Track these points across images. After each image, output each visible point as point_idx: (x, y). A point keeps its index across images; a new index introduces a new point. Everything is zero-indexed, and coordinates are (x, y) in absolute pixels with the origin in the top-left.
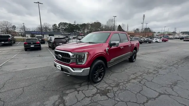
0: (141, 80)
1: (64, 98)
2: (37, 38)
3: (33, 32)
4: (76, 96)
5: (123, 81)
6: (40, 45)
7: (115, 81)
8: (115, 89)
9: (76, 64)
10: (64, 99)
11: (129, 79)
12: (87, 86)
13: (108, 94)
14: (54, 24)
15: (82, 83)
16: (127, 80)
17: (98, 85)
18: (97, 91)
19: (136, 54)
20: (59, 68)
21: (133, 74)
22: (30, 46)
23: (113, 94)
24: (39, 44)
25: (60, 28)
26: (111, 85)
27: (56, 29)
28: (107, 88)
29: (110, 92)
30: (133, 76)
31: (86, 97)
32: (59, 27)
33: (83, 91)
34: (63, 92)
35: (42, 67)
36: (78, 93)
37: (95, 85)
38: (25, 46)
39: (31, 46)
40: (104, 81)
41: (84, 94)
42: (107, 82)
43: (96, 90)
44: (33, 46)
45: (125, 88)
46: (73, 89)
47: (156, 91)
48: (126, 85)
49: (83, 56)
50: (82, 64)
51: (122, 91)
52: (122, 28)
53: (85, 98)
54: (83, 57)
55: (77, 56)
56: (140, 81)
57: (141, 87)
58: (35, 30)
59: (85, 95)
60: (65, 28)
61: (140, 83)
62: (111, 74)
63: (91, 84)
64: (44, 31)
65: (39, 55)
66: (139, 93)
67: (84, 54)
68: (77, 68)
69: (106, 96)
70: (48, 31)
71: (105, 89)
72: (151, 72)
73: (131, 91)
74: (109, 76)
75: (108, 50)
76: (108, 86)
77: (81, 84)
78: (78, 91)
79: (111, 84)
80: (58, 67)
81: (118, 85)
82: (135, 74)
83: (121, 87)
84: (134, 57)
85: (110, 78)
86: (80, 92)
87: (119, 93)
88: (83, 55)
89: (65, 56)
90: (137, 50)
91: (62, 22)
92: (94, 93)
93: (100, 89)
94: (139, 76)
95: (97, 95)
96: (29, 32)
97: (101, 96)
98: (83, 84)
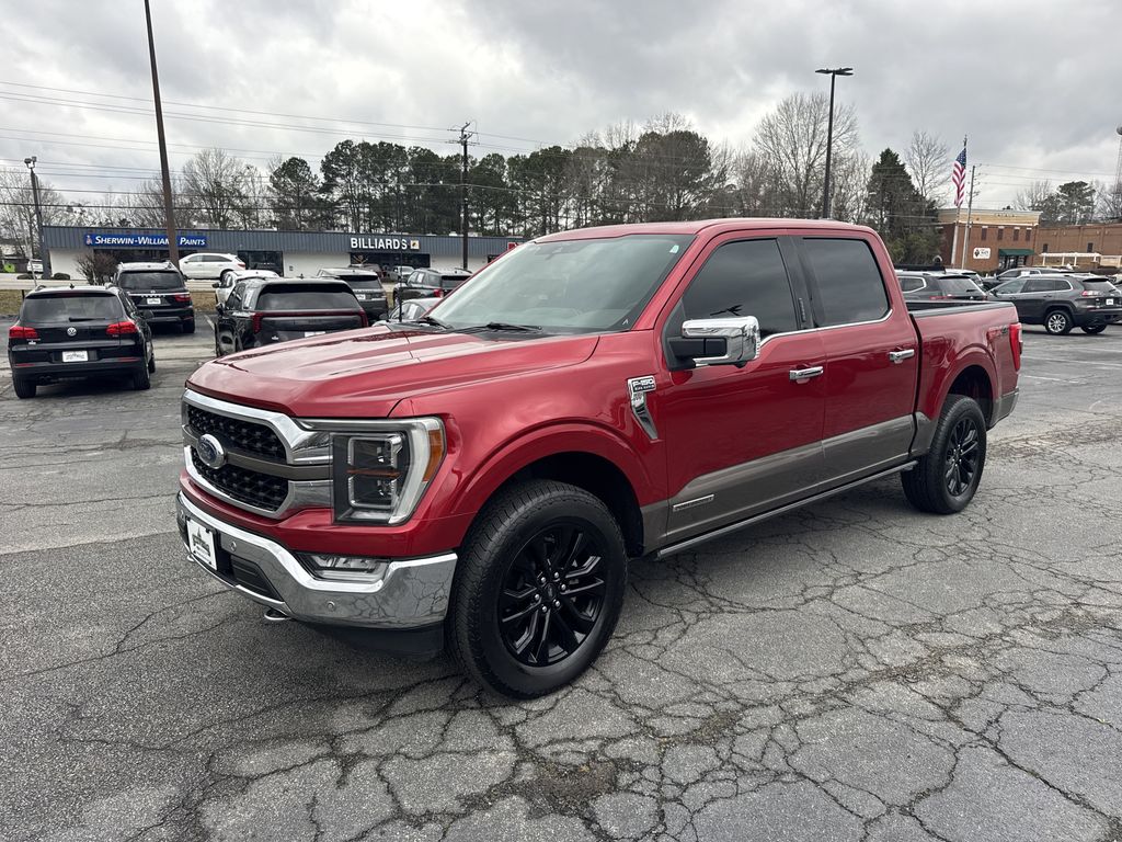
0: (965, 689)
1: (211, 813)
2: (115, 291)
3: (106, 230)
4: (311, 806)
5: (785, 688)
6: (139, 350)
7: (704, 684)
8: (686, 763)
9: (336, 522)
10: (208, 822)
11: (852, 675)
12: (442, 717)
13: (604, 806)
14: (286, 159)
15: (407, 690)
16: (828, 683)
17: (541, 714)
18: (515, 770)
19: (982, 439)
20: (202, 554)
21: (911, 630)
22: (59, 352)
23: (650, 805)
24: (135, 336)
25: (336, 195)
26: (656, 723)
27: (306, 202)
28: (613, 751)
29: (628, 789)
30: (897, 651)
31: (399, 814)
32: (327, 188)
33: (388, 767)
34: (216, 767)
35: (110, 538)
36: (341, 783)
37: (512, 715)
38: (16, 358)
39: (67, 357)
40: (604, 685)
41: (389, 791)
42: (630, 692)
43: (512, 757)
44: (83, 357)
45: (787, 755)
46: (307, 737)
47: (1081, 801)
48: (801, 726)
49: (395, 451)
50: (384, 523)
51: (746, 783)
52: (916, 183)
53: (389, 828)
54: (393, 463)
55: (339, 450)
56: (958, 700)
57: (948, 758)
58: (127, 215)
59: (395, 800)
60: (385, 197)
61: (951, 718)
62: (689, 618)
63: (482, 706)
64: (202, 219)
65: (116, 438)
66: (907, 811)
67: (405, 432)
68: (350, 555)
69: (578, 824)
70: (236, 220)
71: (592, 756)
72: (1101, 613)
73: (835, 789)
74: (667, 636)
75: (650, 396)
76: (629, 727)
77: (390, 704)
78: (347, 763)
79: (659, 712)
80: (198, 539)
81: (721, 726)
82: (927, 627)
83: (749, 746)
84: (964, 468)
85: (672, 657)
86: (364, 769)
87: (713, 800)
88: (396, 440)
89: (250, 449)
90: (999, 401)
91: (357, 141)
92: (482, 789)
93: (546, 752)
94: (962, 651)
95: (505, 805)
96: (76, 238)
97: (535, 814)
98: (404, 704)
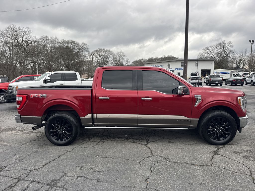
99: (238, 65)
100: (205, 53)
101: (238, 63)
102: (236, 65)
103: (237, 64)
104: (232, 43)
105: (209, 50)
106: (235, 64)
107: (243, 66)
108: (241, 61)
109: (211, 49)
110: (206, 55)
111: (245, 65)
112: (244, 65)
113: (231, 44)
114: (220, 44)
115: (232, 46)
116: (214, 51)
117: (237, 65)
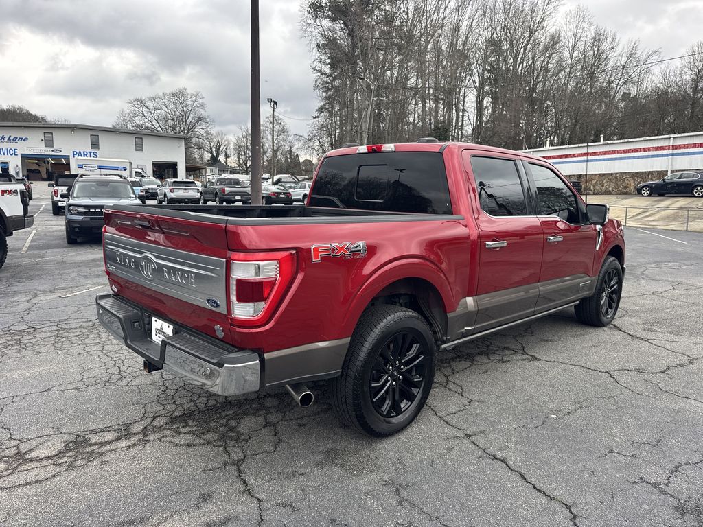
99: (215, 154)
100: (135, 115)
101: (214, 150)
102: (210, 155)
103: (212, 153)
104: (203, 98)
105: (147, 107)
106: (208, 152)
107: (226, 159)
108: (220, 147)
109: (150, 105)
110: (139, 120)
111: (229, 157)
112: (227, 156)
113: (201, 101)
114: (175, 95)
115: (202, 105)
116: (159, 111)
117: (213, 155)
